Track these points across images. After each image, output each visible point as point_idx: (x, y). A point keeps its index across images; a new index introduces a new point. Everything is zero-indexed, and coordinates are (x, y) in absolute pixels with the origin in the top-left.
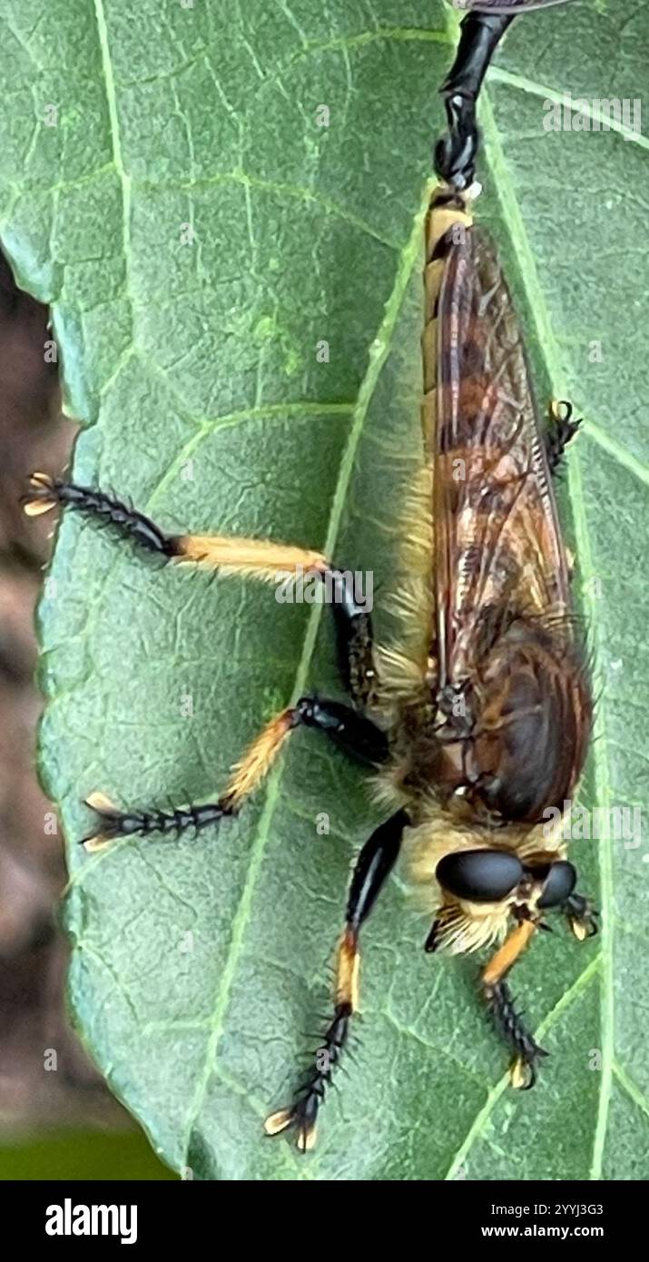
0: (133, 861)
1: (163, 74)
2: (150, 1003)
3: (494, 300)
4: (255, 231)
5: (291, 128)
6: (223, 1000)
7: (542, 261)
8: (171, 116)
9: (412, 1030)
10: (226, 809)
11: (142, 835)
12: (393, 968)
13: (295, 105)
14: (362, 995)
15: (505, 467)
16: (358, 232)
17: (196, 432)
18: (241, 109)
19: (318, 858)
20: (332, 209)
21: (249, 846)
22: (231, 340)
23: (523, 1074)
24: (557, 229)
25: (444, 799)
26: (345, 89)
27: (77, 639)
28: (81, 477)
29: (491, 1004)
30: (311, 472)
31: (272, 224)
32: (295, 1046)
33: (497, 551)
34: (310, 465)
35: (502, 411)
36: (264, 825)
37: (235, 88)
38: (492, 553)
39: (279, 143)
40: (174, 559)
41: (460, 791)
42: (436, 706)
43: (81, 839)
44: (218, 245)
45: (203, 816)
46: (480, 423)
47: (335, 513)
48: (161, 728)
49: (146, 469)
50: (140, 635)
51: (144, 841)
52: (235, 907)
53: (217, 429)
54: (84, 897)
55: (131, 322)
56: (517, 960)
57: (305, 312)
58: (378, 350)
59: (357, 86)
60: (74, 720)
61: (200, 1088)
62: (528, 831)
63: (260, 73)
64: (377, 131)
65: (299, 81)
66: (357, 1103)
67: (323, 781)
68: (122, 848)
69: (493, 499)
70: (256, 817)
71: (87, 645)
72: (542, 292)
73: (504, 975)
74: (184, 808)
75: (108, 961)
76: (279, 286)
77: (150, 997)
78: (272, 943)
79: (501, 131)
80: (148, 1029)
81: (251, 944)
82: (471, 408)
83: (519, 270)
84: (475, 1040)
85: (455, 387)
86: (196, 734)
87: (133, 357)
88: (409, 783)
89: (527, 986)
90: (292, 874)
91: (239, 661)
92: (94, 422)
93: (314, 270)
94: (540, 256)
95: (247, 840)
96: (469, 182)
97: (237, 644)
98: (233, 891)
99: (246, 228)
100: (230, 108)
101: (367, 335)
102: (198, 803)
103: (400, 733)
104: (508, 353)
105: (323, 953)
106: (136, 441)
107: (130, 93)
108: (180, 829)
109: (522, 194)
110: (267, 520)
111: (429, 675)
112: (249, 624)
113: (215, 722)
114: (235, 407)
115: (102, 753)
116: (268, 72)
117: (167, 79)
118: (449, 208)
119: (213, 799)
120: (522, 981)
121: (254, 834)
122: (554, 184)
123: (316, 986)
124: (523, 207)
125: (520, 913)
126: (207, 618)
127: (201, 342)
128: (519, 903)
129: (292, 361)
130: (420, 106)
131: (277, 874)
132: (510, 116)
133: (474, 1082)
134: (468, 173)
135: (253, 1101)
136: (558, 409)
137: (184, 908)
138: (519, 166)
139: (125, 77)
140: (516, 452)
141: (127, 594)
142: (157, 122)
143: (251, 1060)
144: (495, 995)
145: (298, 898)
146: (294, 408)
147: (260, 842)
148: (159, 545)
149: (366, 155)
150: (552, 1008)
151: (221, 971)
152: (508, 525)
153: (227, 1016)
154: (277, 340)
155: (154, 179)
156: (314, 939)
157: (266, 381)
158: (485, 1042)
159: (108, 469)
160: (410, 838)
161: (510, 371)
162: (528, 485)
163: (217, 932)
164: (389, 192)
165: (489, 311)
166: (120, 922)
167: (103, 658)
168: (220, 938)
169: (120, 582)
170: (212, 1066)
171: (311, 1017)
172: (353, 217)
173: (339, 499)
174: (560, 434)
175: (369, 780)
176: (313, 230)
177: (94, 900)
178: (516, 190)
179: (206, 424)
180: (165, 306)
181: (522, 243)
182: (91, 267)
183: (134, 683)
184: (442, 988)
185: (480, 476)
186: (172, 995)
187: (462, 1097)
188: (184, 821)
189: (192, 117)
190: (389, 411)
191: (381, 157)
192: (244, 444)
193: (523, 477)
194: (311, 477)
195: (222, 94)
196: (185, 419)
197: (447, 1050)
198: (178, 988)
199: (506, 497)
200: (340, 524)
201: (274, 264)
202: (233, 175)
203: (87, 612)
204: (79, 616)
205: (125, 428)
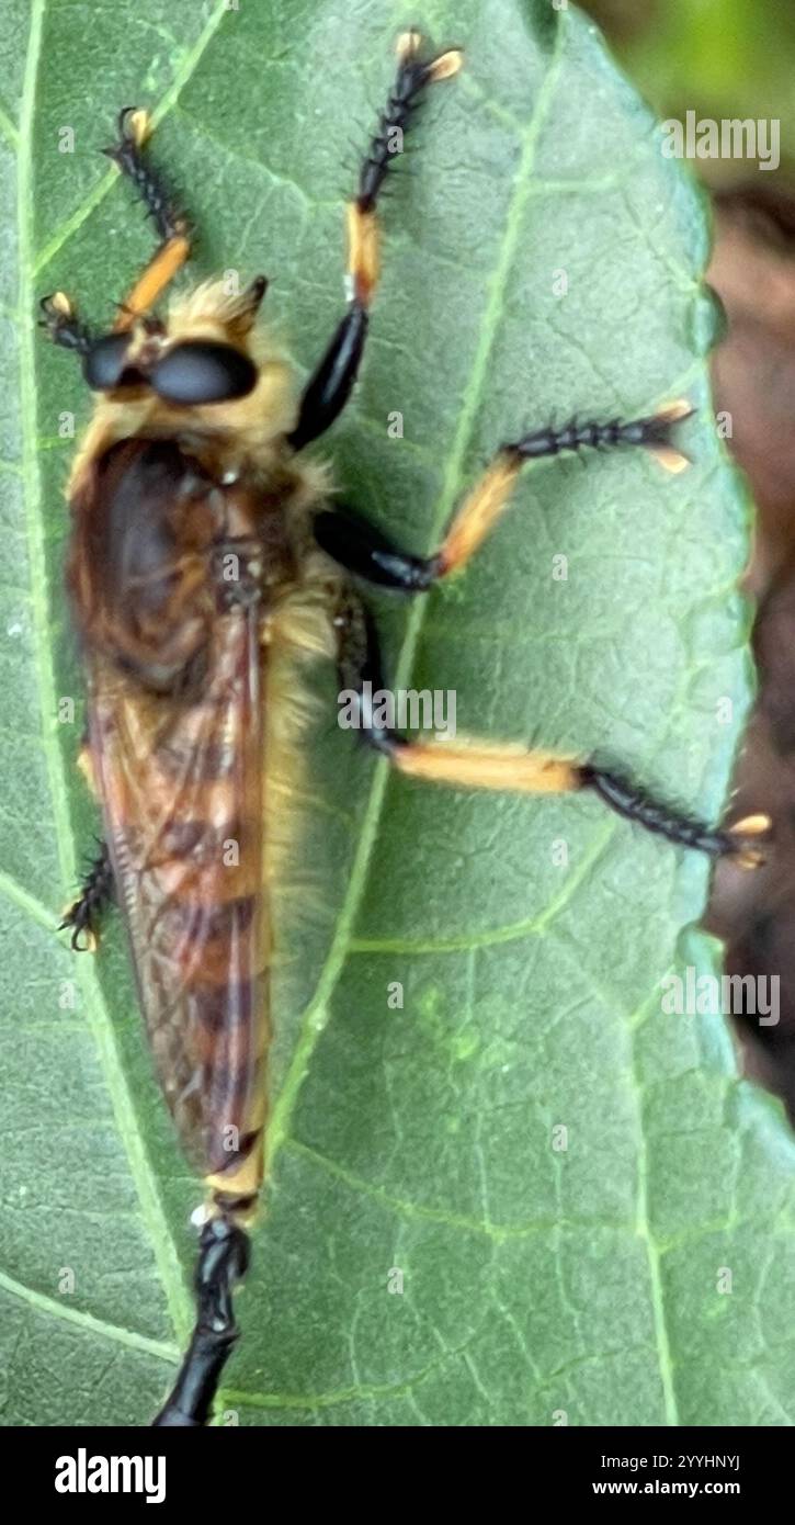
0: (630, 388)
1: (595, 1361)
2: (605, 212)
3: (184, 1083)
4: (477, 1165)
5: (428, 1289)
6: (515, 216)
7: (106, 1123)
8: (585, 1310)
9: (276, 180)
10: (515, 453)
11: (619, 419)
12: (300, 257)
13: (425, 1318)
14: (341, 224)
15: (172, 877)
16: (343, 1162)
17: (552, 920)
18: (493, 1316)
19: (395, 392)
20: (376, 1190)
21: (482, 408)
22: (509, 1030)
23: (134, 127)
24: (89, 1161)
25: (248, 468)
26: (358, 1337)
27: (702, 662)
28: (698, 864)
29: (176, 214)
30: (404, 869)
31: (454, 1174)
32: (425, 159)
33: (182, 775)
34: (407, 876)
35: (174, 947)
36: (464, 431)
37: (500, 1342)
38: (190, 774)
39: (444, 1273)
40: (582, 762)
41: (230, 477)
42: (261, 582)
43: (695, 415)
44: (525, 1148)
45: (543, 444)
46: (204, 933)
47: (373, 816)
48: (595, 552)
49: (616, 874)
50: (623, 667)
51: (616, 411)
52: (500, 333)
53: (525, 922)
54: (690, 343)
55: (637, 1055)
56: (144, 268)
57: (413, 1066)
58: (318, 1018)
59: (342, 1341)
60: (705, 564)
61: (542, 107)
62: (144, 428)
63: (469, 1359)
64: (316, 1284)
65: (418, 1349)
66: (345, 89)
67: (390, 487)
68: (644, 403)
69: (189, 840)
70: (474, 443)
71: (690, 655)
72: (107, 1085)
73: (160, 250)
74: (566, 454)
75: (659, 264)
76: (445, 1097)
77: (608, 220)
78: (453, 287)
79: (157, 1281)
80: (609, 180)
81: (481, 286)
82: (214, 951)
83: (137, 1112)
84: (196, 168)
85: (234, 976)
86: (551, 544)
87: (632, 1013)
88: (288, 486)
89: (129, 234)
90: (428, 374)
91: (495, 637)
92: (684, 932)
93: (403, 1116)
94: (109, 1128)
95: (486, 414)
96: (208, 1227)
97: (499, 655)
98: (503, 350)
99: (488, 1168)
100: (509, 1318)
101: (334, 1036)
102: (549, 460)
103: (300, 548)
104: (164, 1020)
105: (389, 274)
106: (628, 909)
107: (637, 1336)
108: (572, 428)
109: (131, 1203)
110: (461, 811)
111: (269, 621)
112: (484, 682)
113: (527, 560)
114: (503, 950)
115: (669, 523)
116: (458, 1360)
117: (591, 1354)
118: (235, 1195)
119: (530, 465)
120: (136, 242)
121: (477, 422)
122: (94, 1217)
123: (397, 233)
124: (131, 1190)
125: (156, 326)
126: (538, 690)
127: (547, 1030)
128: (156, 339)
129: (429, 1005)
130: (261, 1314)
131: (447, 373)
132: (145, 1301)
133: (195, 116)
134: (209, 1237)
135: (476, 91)
136: (89, 942)
137: (565, 330)
138: (135, 1238)
139: (643, 1358)
140: (157, 897)
141: (640, 718)
142: (601, 1302)
143: (480, 141)
144: (172, 226)
145: (421, 342)
146: (426, 948)
147: (468, 412)
148: (602, 781)
149: (332, 1254)
150: (96, 209)
151: (518, 252)
152: (168, 808)
153: (510, 195)
154: (449, 1031)
155: (606, 1231)
156: (401, 293)
157: (462, 981)
158: (183, 166)
159: (665, 873)
160: (287, 419)
161: (163, 996)
162: (143, 855)
163: (523, 302)
164: (303, 1210)
165: (190, 1070)
166: (645, 313)
167: (671, 638)
168: (518, 294)
169: (649, 733)
170: (527, 134)
171: (405, 195)
172: (350, 1181)
173: (369, 834)
174: (88, 913)
175: (338, 490)
176: (400, 1164)
177: (677, 339)
178: (140, 1209)
179: (540, 928)
180: (594, 1075)
181: (132, 1145)
182: (688, 1122)
183: (629, 608)
184: (237, 233)
185: (203, 867)
186: (580, 222)
187: (211, 99)
188: (566, 438)
189: (557, 1304)
190: (305, 942)
191: (312, 1253)
192: (490, 903)
193: (150, 866)
194: (406, 862)
195: (519, 1334)
196: (565, 935)
197: (231, 157)
198: (573, 232)
199: (171, 841)
200: (367, 805)
201: (454, 1126)
202: (504, 1235)
203: (690, 695)
204: (699, 691)
205: (643, 924)
